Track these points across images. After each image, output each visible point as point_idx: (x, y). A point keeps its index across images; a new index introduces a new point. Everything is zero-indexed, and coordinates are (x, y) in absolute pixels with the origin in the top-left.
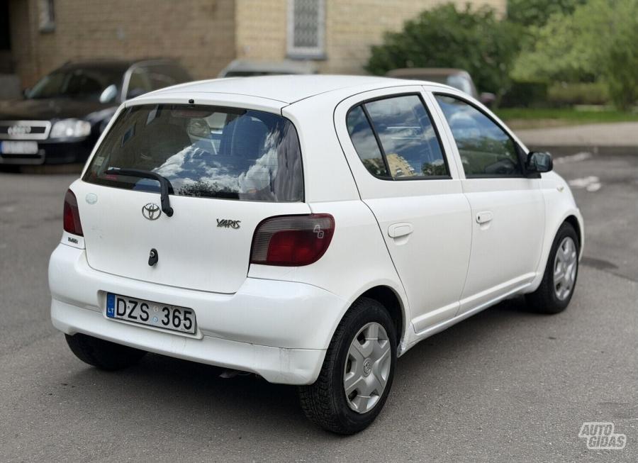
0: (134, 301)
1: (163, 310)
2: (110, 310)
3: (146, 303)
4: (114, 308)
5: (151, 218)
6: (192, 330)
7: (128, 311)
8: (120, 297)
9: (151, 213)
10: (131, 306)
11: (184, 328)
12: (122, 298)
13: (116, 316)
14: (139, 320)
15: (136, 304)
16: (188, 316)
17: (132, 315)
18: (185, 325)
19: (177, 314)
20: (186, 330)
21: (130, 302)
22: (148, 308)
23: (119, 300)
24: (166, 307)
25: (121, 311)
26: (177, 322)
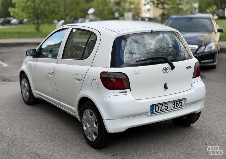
0: (162, 104)
1: (173, 103)
2: (153, 111)
3: (166, 103)
4: (154, 110)
5: (166, 72)
6: (182, 106)
7: (160, 109)
8: (156, 105)
9: (166, 71)
10: (160, 106)
11: (180, 106)
12: (157, 105)
13: (155, 112)
14: (165, 110)
15: (163, 105)
16: (181, 101)
17: (162, 109)
18: (180, 105)
19: (177, 102)
20: (181, 107)
21: (160, 105)
22: (167, 104)
23: (156, 106)
24: (173, 102)
25: (157, 110)
26: (177, 105)
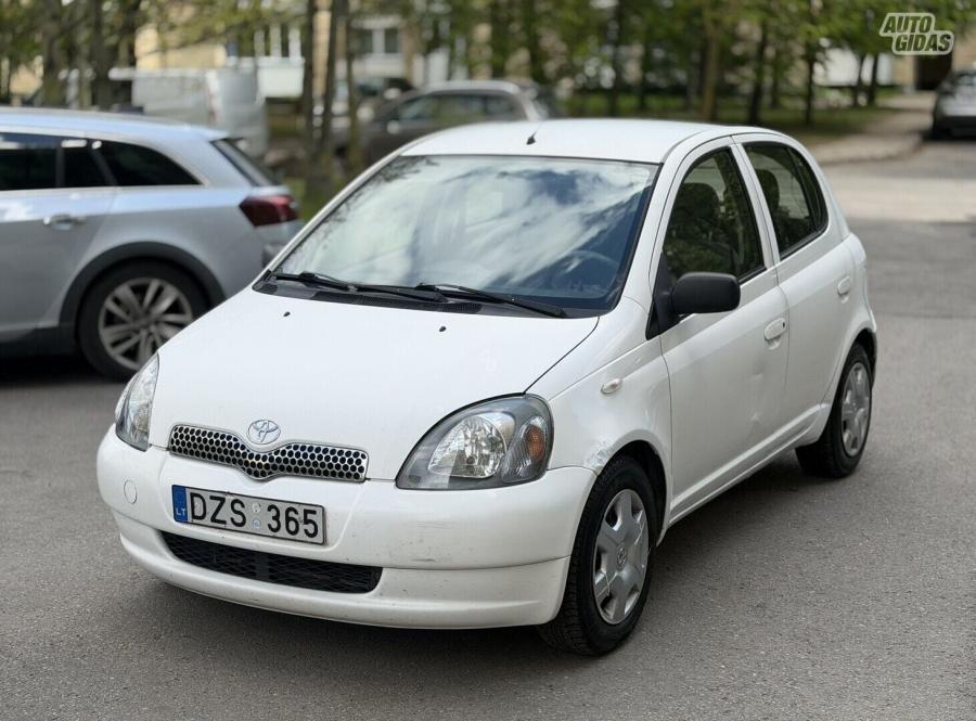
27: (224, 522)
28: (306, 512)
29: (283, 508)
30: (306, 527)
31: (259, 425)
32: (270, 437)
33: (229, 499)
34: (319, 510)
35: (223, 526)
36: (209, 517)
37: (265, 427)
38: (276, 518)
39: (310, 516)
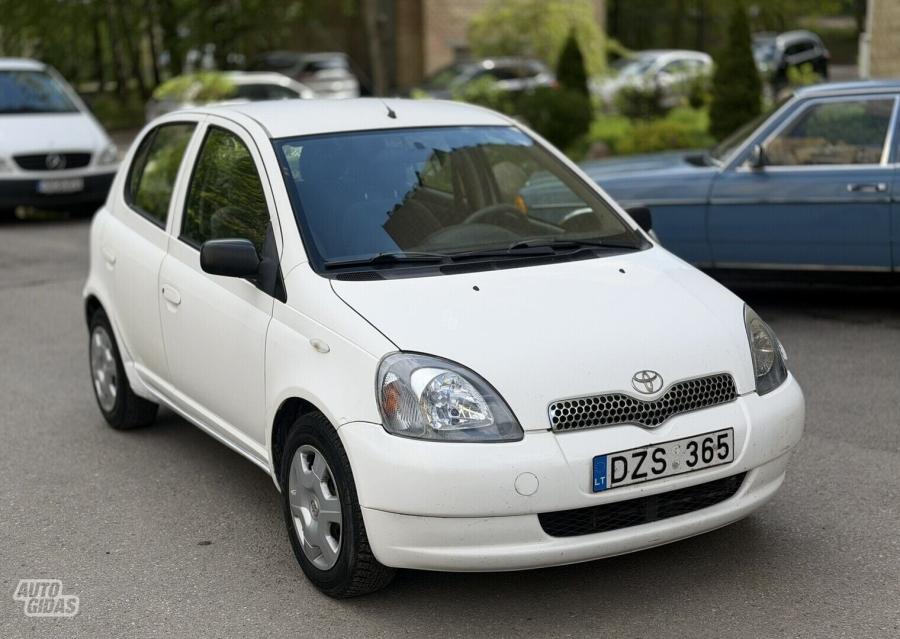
27: (645, 475)
28: (720, 437)
29: (699, 441)
30: (719, 451)
31: (640, 377)
32: (656, 384)
33: (650, 451)
34: (729, 432)
35: (643, 479)
36: (629, 475)
37: (647, 377)
38: (694, 453)
39: (722, 440)
